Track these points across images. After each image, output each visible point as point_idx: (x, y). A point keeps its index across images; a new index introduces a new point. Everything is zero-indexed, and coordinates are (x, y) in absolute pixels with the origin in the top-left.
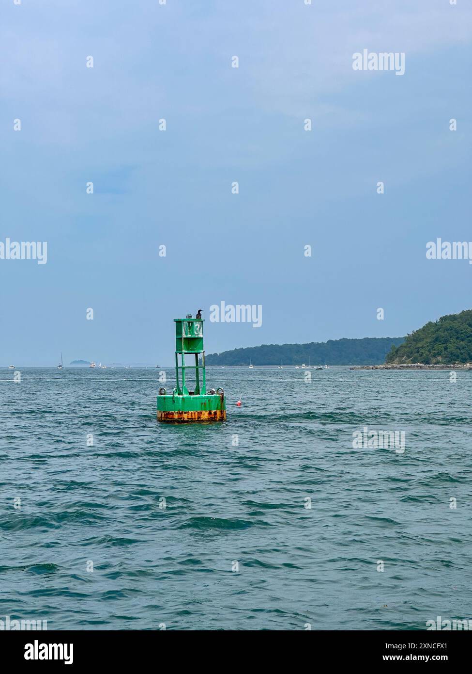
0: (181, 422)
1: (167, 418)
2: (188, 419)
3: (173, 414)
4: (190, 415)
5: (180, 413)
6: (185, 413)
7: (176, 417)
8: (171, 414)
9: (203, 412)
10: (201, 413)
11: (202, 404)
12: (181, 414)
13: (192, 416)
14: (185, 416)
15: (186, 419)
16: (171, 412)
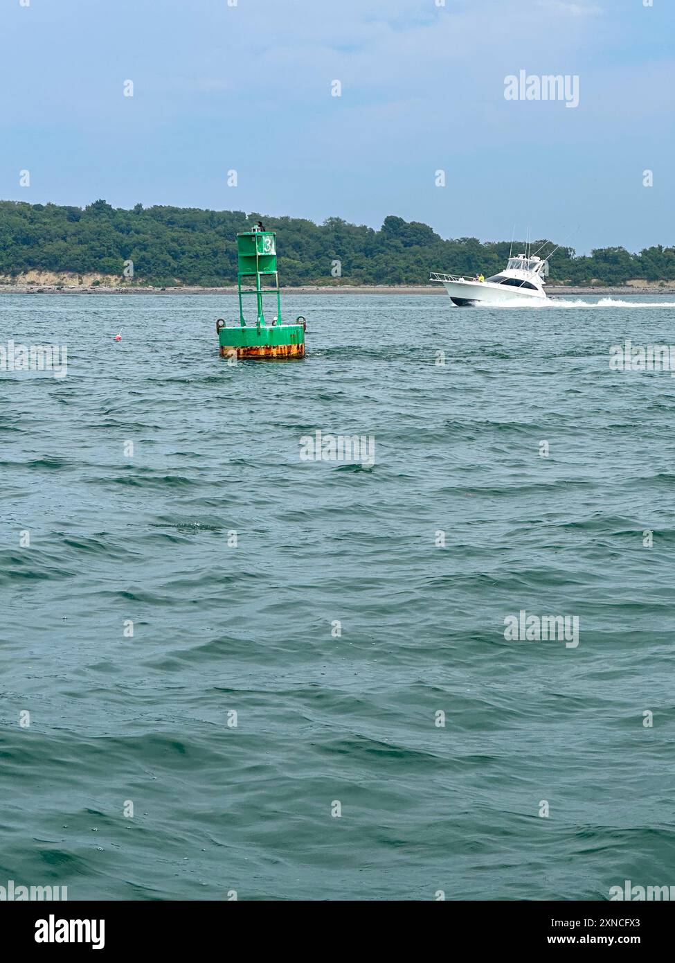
0: (268, 358)
1: (248, 354)
2: (278, 354)
3: (257, 349)
4: (280, 350)
5: (267, 348)
6: (274, 348)
7: (262, 352)
8: (255, 350)
9: (293, 346)
10: (291, 346)
11: (291, 336)
12: (269, 349)
13: (281, 351)
14: (274, 352)
15: (275, 355)
16: (254, 347)
